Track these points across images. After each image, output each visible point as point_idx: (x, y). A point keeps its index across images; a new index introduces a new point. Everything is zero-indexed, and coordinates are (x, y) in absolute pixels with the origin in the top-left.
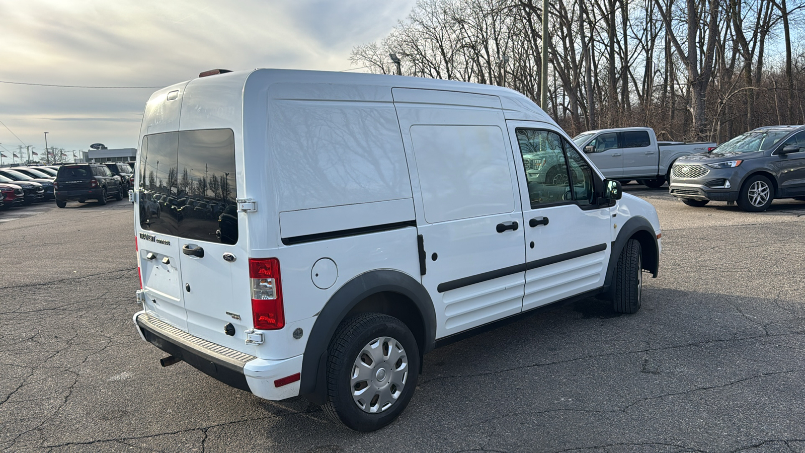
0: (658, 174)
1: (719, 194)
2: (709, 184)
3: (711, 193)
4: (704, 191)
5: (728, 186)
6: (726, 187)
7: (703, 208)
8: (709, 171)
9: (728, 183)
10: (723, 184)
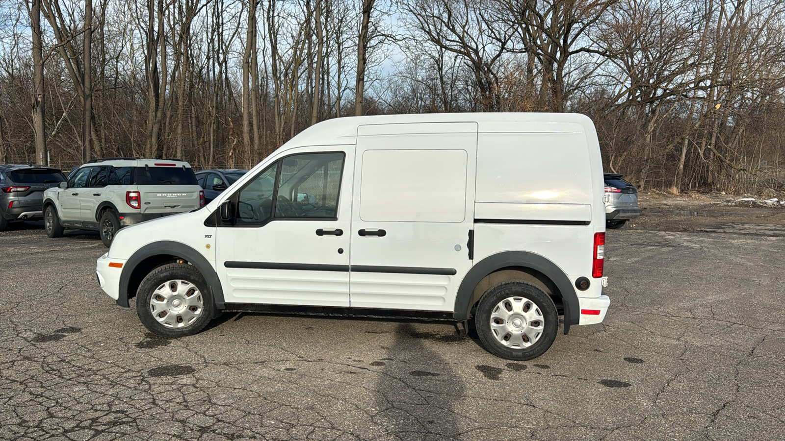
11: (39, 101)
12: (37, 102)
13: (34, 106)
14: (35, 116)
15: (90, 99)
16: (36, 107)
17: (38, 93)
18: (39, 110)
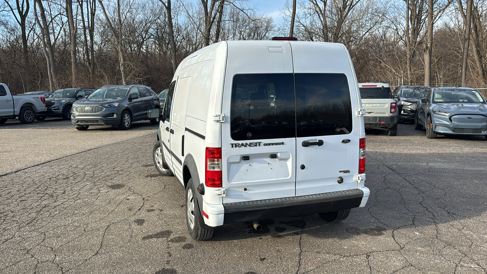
0: (14, 114)
1: (112, 121)
2: (105, 116)
3: (107, 121)
4: (104, 121)
5: (115, 117)
6: (114, 117)
7: (86, 131)
8: (104, 109)
9: (115, 115)
10: (113, 116)
11: (428, 47)
12: (427, 47)
13: (425, 50)
14: (426, 56)
15: (468, 41)
16: (426, 50)
17: (428, 42)
18: (428, 52)
